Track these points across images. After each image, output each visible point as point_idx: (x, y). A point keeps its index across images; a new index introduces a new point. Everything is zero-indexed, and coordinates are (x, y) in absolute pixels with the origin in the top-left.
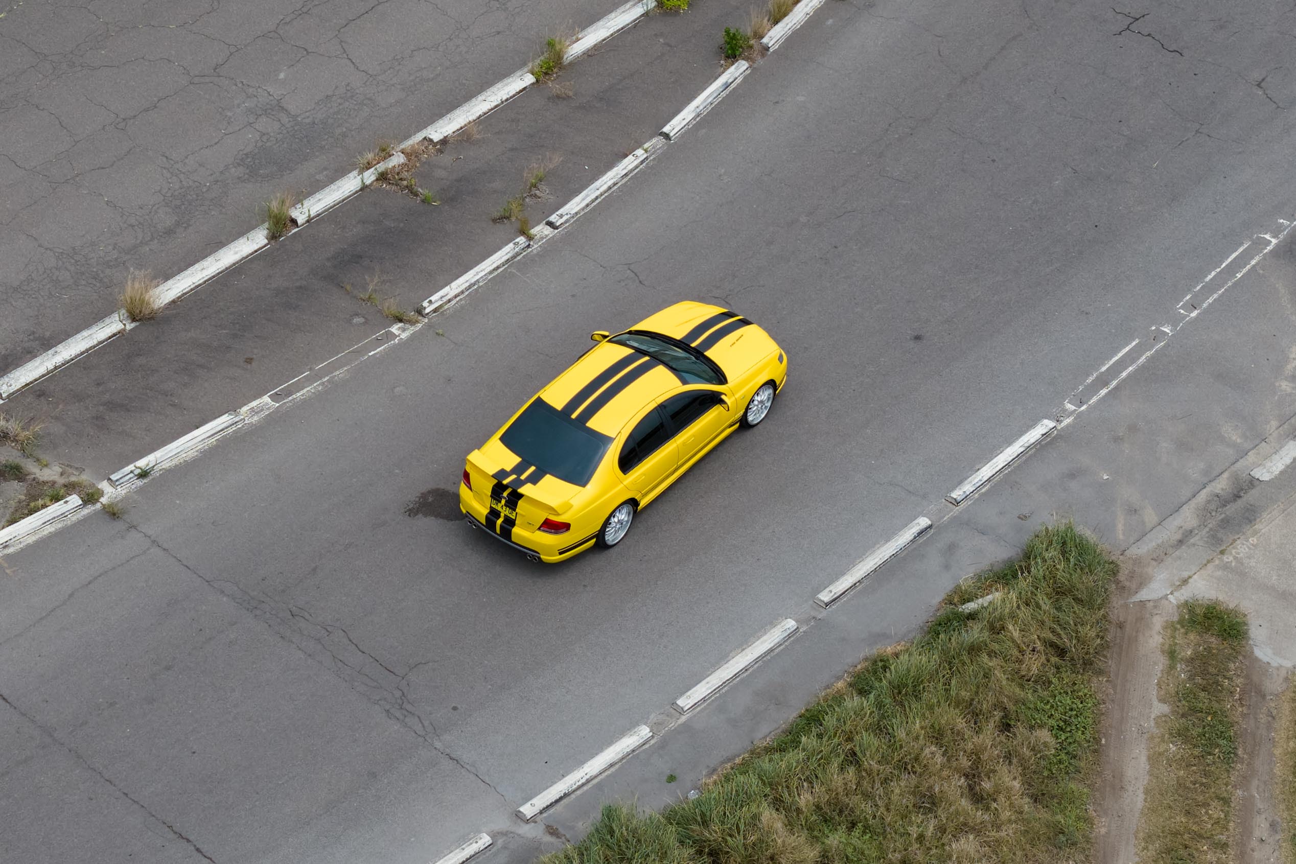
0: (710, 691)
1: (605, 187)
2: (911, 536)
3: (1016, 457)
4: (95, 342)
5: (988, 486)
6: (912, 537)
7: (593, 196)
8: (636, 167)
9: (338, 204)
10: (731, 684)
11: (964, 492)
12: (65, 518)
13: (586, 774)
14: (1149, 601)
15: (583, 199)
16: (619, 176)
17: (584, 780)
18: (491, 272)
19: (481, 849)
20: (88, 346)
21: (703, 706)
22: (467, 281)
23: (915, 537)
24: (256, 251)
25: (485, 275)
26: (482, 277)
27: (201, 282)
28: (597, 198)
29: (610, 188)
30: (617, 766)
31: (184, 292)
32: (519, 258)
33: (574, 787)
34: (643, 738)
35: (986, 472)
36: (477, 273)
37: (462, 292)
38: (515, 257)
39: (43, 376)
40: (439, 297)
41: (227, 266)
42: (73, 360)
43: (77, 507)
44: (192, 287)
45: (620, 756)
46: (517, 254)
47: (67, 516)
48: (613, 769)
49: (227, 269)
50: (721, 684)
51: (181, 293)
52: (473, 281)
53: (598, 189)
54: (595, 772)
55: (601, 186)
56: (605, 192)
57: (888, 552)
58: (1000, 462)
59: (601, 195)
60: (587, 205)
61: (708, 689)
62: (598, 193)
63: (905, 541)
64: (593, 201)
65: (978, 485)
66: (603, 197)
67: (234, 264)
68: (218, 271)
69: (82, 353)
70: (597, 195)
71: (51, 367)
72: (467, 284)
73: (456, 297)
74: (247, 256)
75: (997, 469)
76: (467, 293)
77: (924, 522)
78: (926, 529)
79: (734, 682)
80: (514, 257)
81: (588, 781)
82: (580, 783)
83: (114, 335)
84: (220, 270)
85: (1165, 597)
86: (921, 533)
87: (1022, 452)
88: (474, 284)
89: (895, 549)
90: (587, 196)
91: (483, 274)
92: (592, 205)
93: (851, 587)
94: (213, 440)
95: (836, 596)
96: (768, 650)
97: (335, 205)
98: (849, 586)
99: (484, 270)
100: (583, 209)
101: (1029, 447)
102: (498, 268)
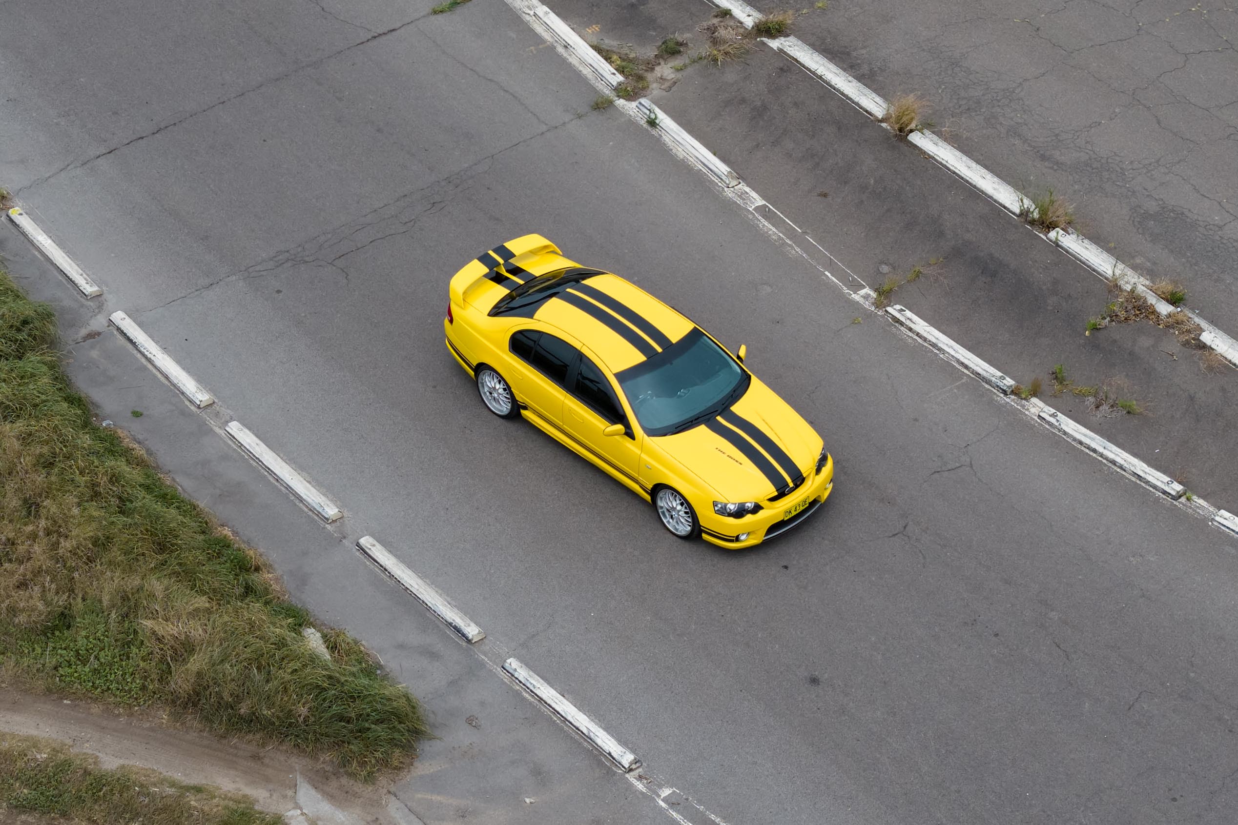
0: (248, 447)
1: (1111, 456)
2: (450, 618)
3: (575, 726)
4: (856, 100)
5: (532, 700)
6: (450, 621)
7: (1093, 445)
8: (1155, 487)
9: (1088, 266)
10: (260, 468)
11: (515, 670)
12: (599, 79)
13: (154, 356)
14: (295, 793)
15: (1085, 435)
16: (1133, 469)
17: (149, 356)
18: (958, 361)
19: (80, 288)
20: (851, 95)
21: (233, 445)
22: (937, 339)
23: (451, 624)
24: (1005, 207)
25: (953, 356)
26: (949, 353)
27: (952, 168)
28: (1094, 451)
29: (1114, 462)
30: (167, 382)
31: (935, 157)
32: (987, 386)
33: (142, 349)
34: (194, 396)
35: (547, 692)
36: (952, 347)
37: (925, 340)
38: (986, 383)
39: (810, 70)
40: (910, 317)
41: (978, 186)
42: (834, 89)
43: (610, 83)
44: (944, 162)
45: (175, 382)
46: (988, 382)
47: (602, 80)
48: (163, 379)
49: (975, 187)
50: (257, 456)
51: (933, 155)
52: (940, 345)
53: (1105, 448)
54: (158, 363)
55: (1111, 451)
56: (1107, 459)
57: (427, 597)
58: (563, 706)
59: (1101, 455)
60: (1081, 443)
61: (249, 444)
62: (1100, 449)
63: (444, 613)
64: (1089, 448)
65: (528, 685)
66: (1100, 459)
67: (982, 192)
68: (968, 179)
69: (843, 94)
70: (1097, 449)
71: (819, 72)
72: (934, 340)
73: (918, 334)
74: (996, 201)
75: (554, 705)
76: (926, 344)
77: (472, 631)
78: (464, 635)
79: (262, 471)
80: (984, 379)
81: (149, 360)
82: (146, 353)
83: (870, 114)
84: (970, 180)
85: (297, 806)
86: (458, 630)
87: (582, 732)
88: (940, 349)
89: (432, 604)
90: (1093, 439)
91: (953, 353)
92: (1083, 448)
93: (381, 566)
94: (699, 166)
95: (367, 550)
96: (298, 495)
97: (1084, 263)
98: (381, 563)
99: (957, 352)
100: (1075, 439)
101: (591, 739)
102: (966, 367)
